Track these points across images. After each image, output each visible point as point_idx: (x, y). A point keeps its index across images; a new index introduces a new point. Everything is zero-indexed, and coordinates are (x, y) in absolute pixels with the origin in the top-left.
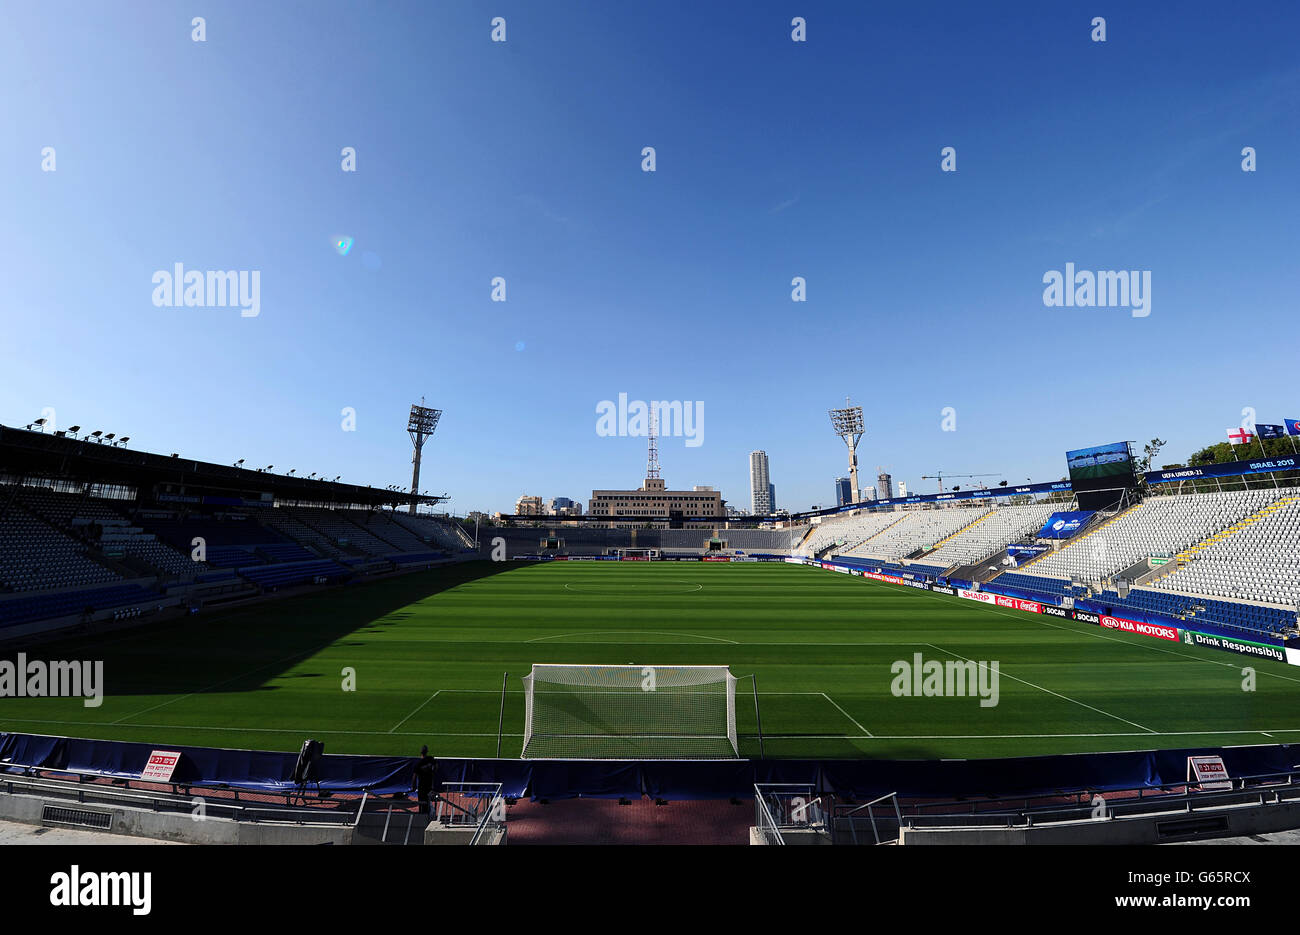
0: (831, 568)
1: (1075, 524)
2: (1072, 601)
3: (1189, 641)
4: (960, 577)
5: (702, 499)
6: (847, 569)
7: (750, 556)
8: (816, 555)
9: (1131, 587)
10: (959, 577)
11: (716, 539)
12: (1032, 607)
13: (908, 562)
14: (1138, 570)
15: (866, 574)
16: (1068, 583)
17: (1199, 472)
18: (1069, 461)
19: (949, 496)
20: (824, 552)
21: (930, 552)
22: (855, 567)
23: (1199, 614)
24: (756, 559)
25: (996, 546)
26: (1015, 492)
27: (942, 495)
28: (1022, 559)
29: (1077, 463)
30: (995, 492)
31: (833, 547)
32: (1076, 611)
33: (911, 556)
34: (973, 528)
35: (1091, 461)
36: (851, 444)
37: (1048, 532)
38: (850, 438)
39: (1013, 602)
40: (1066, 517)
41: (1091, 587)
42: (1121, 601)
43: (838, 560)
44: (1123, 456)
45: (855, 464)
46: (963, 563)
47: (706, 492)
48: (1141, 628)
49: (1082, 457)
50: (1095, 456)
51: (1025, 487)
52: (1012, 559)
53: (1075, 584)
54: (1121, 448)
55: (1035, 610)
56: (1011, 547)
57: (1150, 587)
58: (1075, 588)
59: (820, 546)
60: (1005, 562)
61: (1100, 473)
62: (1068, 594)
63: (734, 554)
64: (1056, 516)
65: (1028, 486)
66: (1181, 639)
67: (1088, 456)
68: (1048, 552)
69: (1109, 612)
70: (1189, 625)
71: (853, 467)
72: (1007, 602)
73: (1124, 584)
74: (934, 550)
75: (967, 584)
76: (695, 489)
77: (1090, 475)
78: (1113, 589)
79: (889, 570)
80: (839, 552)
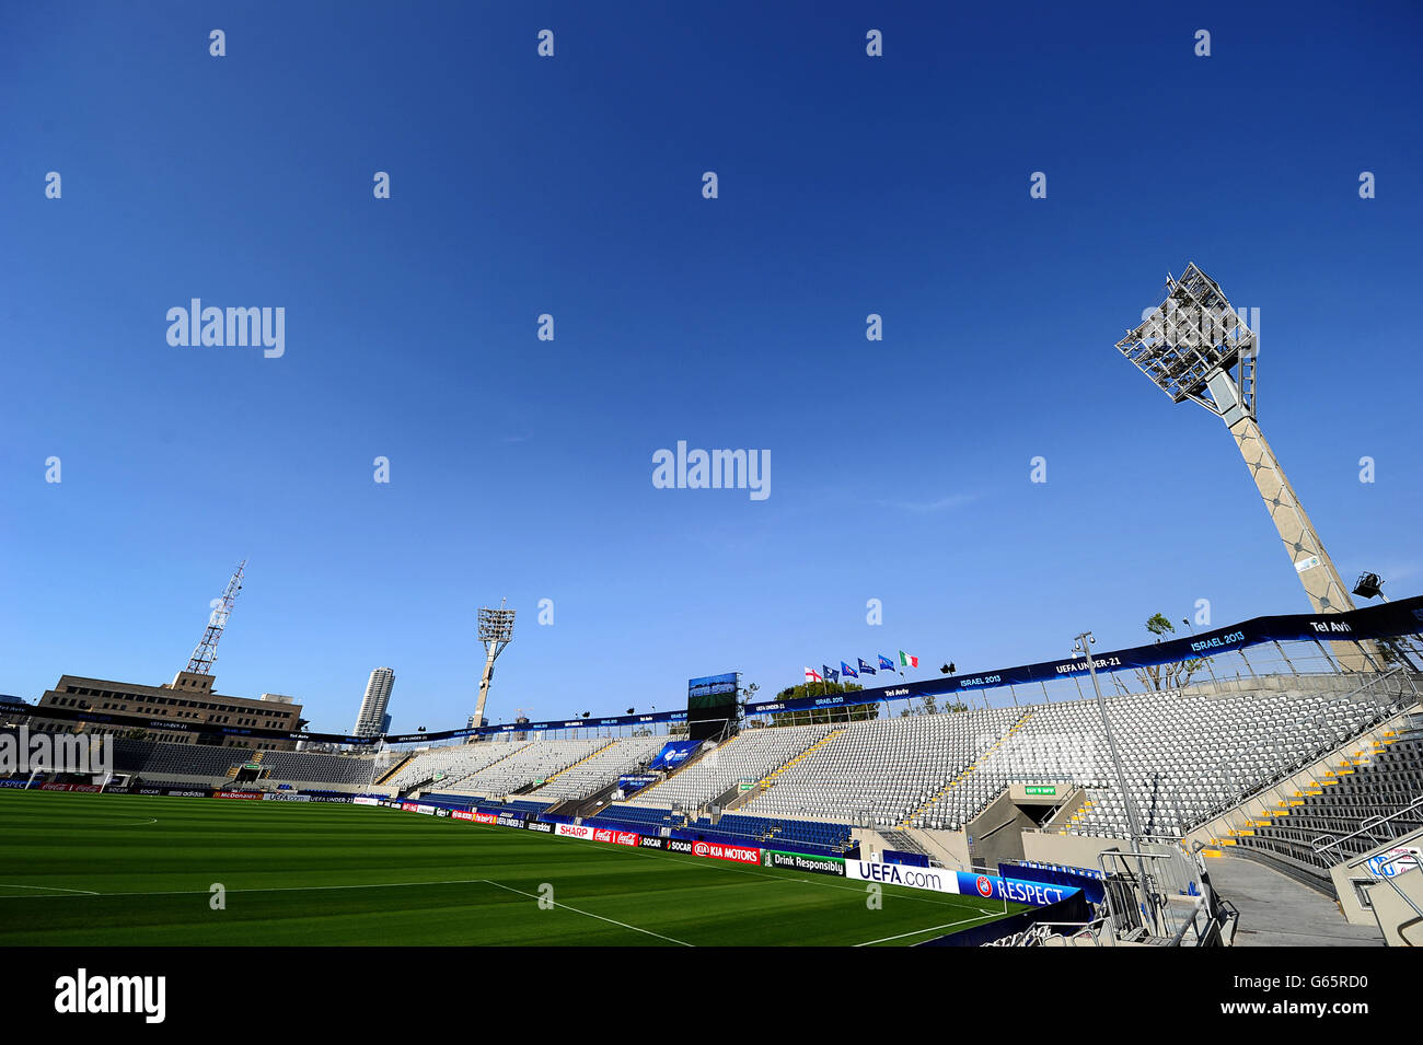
0: (413, 808)
1: (683, 754)
2: (669, 830)
3: (768, 863)
4: (565, 813)
5: (269, 713)
6: (433, 809)
7: (300, 793)
8: (401, 794)
9: (724, 812)
10: (562, 813)
11: (256, 764)
12: (628, 840)
13: (511, 799)
14: (728, 797)
15: (455, 814)
16: (668, 813)
17: (782, 706)
18: (690, 689)
19: (577, 724)
20: (412, 789)
21: (540, 787)
22: (443, 807)
23: (776, 835)
24: (307, 798)
25: (610, 778)
26: (639, 722)
27: (571, 722)
28: (630, 790)
29: (693, 692)
30: (622, 721)
31: (429, 781)
32: (672, 840)
33: (517, 792)
34: (591, 760)
35: (706, 690)
36: (492, 653)
37: (659, 763)
38: (493, 647)
39: (611, 836)
40: (677, 746)
41: (687, 815)
42: (713, 827)
43: (426, 799)
44: (731, 687)
45: (490, 677)
46: (571, 797)
47: (281, 703)
48: (729, 853)
49: (701, 686)
50: (711, 685)
51: (648, 716)
52: (620, 793)
53: (675, 813)
54: (730, 679)
55: (632, 842)
56: (623, 779)
57: (738, 812)
58: (674, 817)
59: (410, 782)
60: (614, 796)
61: (712, 704)
62: (666, 824)
63: (274, 788)
64: (669, 746)
65: (651, 715)
66: (761, 860)
67: (706, 685)
68: (656, 782)
69: (701, 838)
70: (769, 845)
71: (486, 681)
72: (604, 836)
73: (716, 809)
74: (545, 784)
75: (568, 819)
76: (263, 698)
77: (703, 705)
78: (707, 816)
79: (485, 807)
80: (434, 790)
